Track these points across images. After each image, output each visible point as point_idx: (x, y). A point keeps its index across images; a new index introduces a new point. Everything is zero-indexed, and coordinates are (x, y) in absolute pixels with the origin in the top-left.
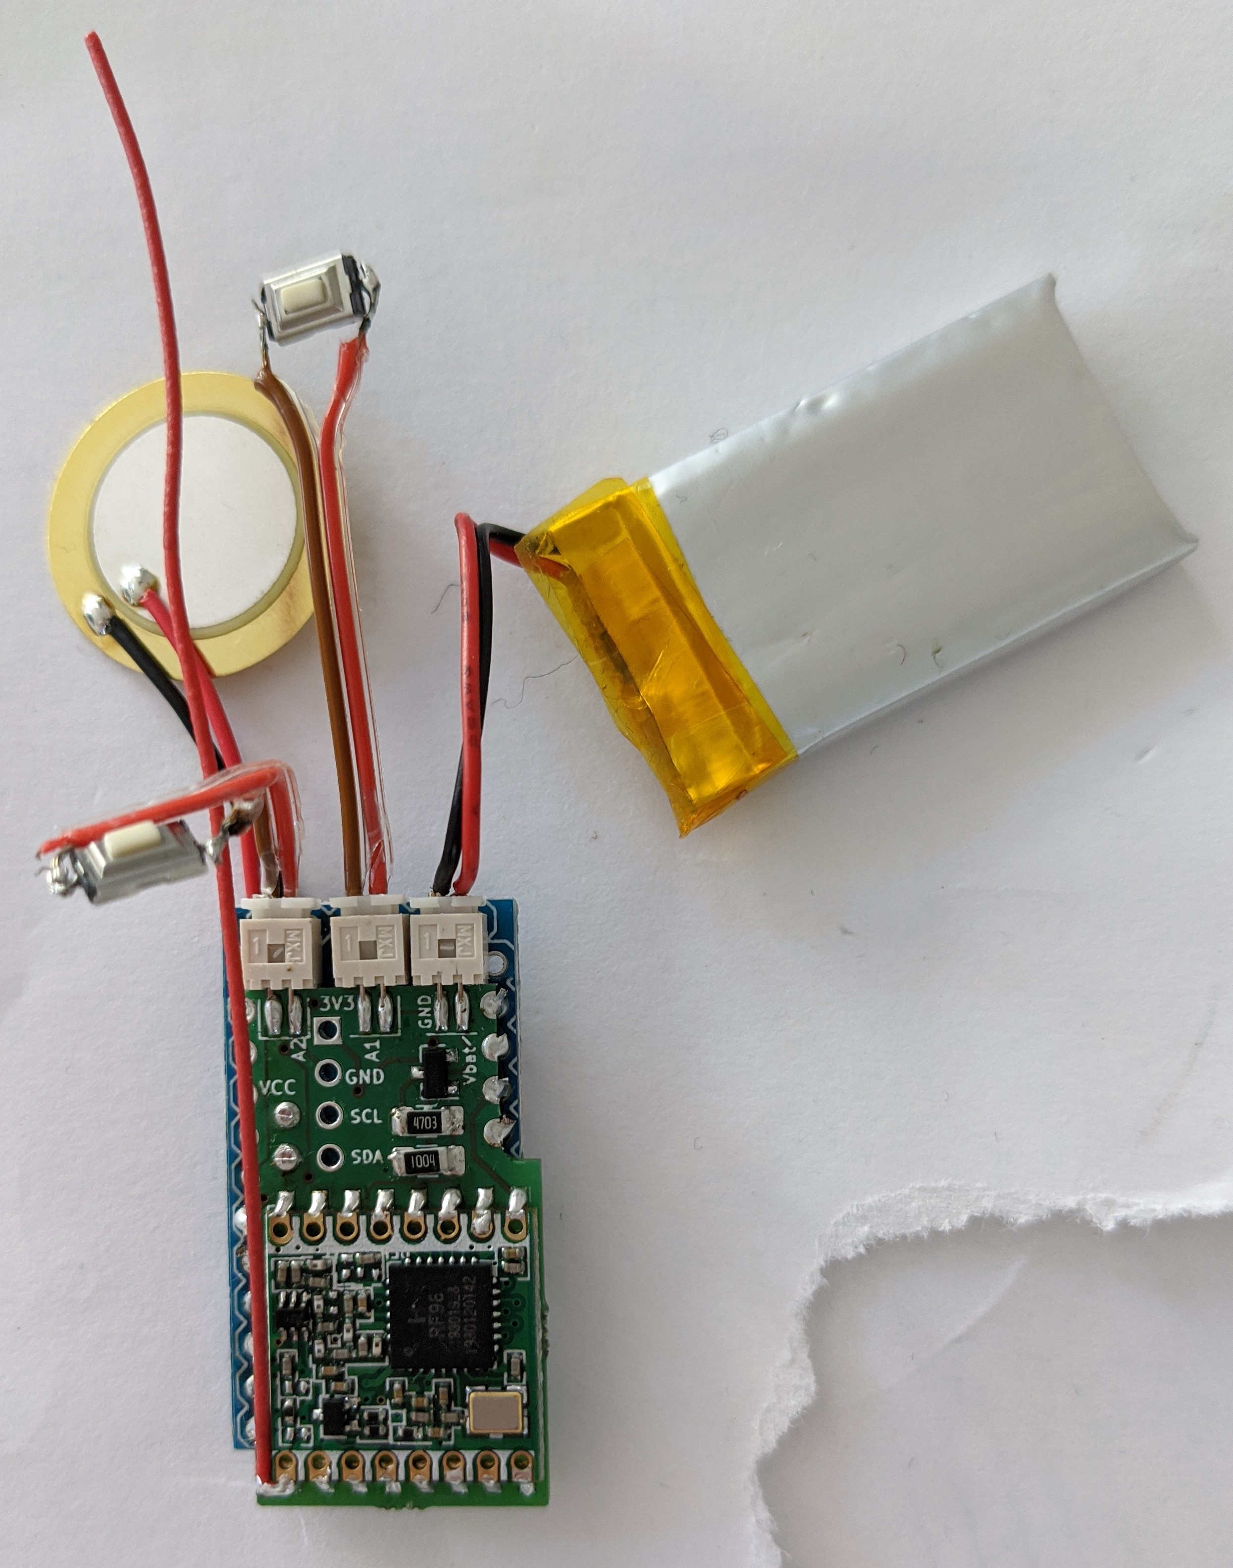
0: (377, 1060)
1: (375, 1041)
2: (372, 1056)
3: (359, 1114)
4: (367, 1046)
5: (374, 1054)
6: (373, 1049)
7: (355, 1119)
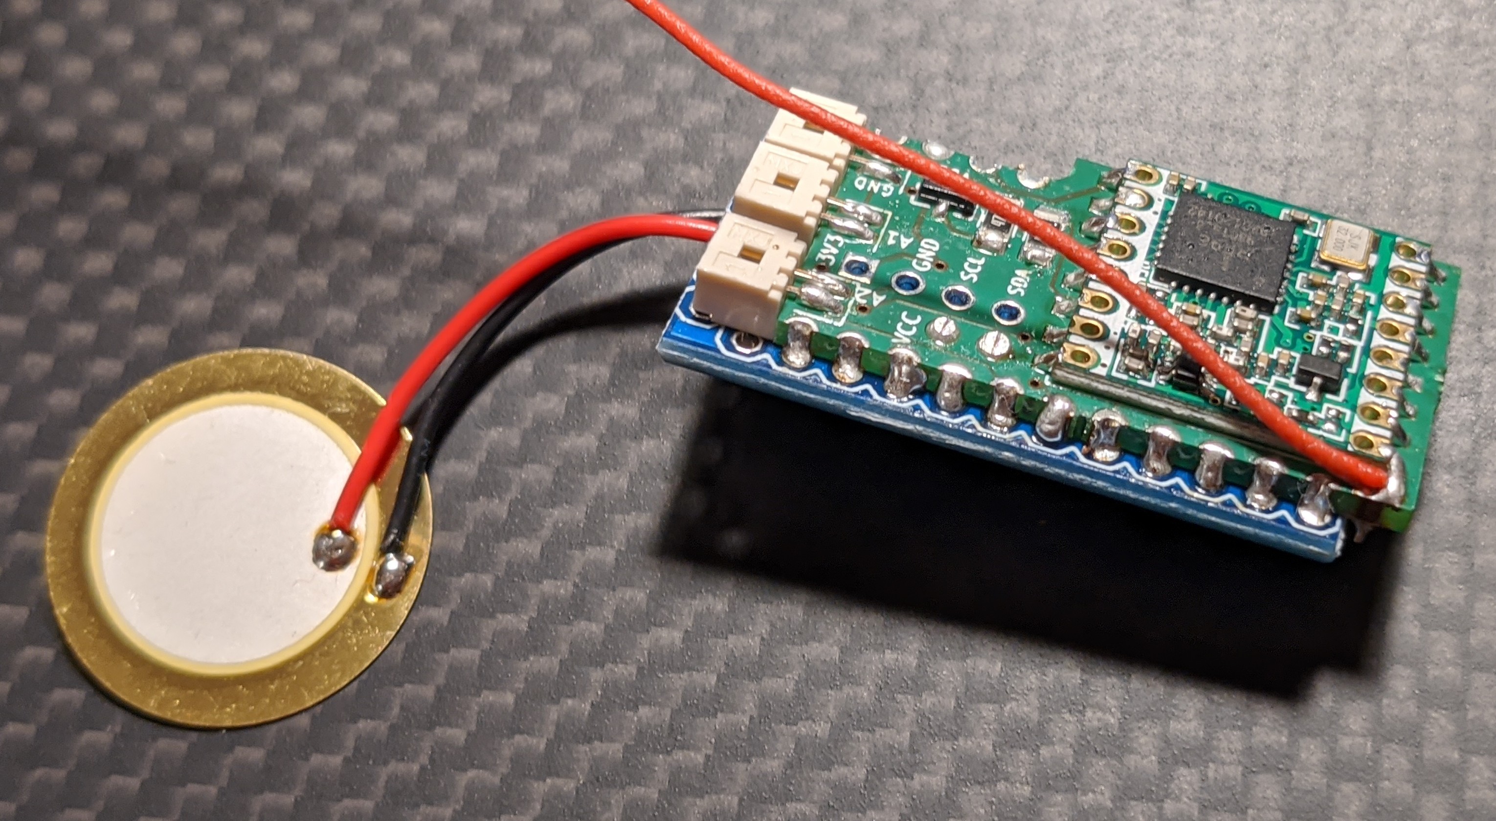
0: (912, 240)
1: (889, 235)
2: (905, 242)
3: (967, 273)
4: (891, 242)
5: (902, 238)
6: (898, 239)
7: (972, 278)
